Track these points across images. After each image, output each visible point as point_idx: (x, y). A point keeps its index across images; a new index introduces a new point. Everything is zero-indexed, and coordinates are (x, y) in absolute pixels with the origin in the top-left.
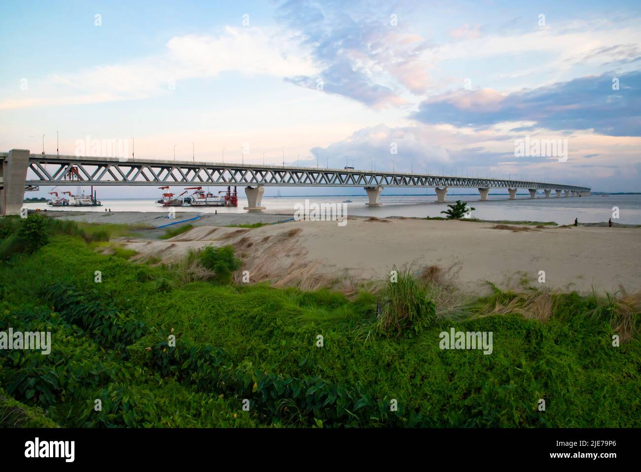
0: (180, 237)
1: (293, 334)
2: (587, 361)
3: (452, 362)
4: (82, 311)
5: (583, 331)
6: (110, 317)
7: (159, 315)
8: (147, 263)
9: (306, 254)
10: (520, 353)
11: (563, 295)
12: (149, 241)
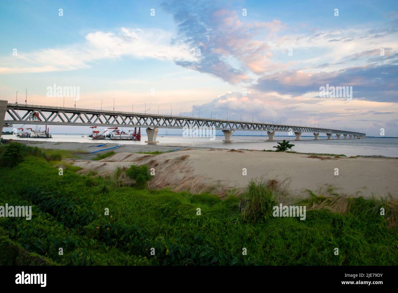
0: (107, 159)
1: (189, 220)
2: (371, 238)
3: (289, 237)
4: (52, 204)
5: (367, 220)
6: (71, 208)
7: (102, 207)
8: (89, 175)
9: (193, 171)
10: (330, 233)
11: (354, 199)
12: (89, 161)
